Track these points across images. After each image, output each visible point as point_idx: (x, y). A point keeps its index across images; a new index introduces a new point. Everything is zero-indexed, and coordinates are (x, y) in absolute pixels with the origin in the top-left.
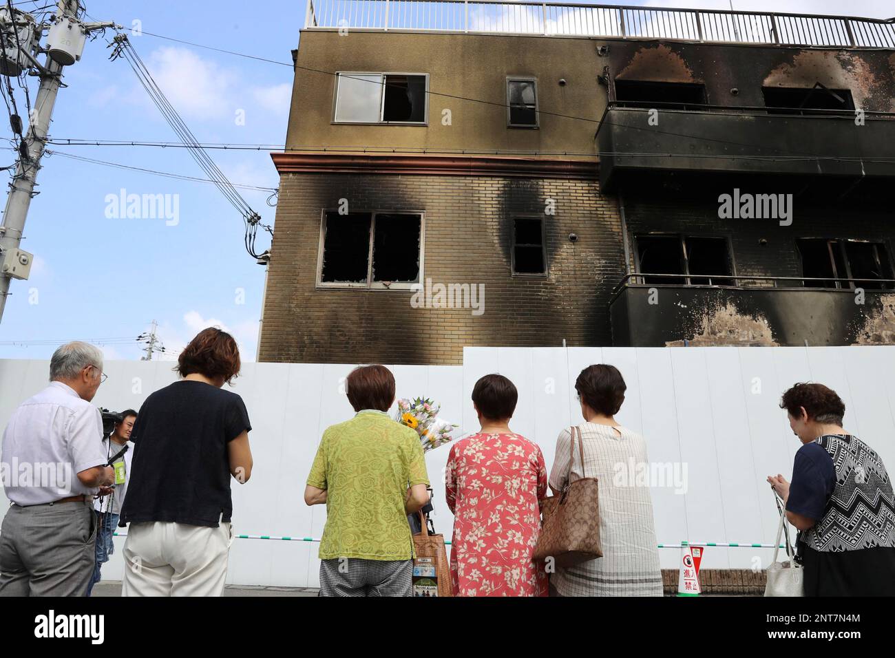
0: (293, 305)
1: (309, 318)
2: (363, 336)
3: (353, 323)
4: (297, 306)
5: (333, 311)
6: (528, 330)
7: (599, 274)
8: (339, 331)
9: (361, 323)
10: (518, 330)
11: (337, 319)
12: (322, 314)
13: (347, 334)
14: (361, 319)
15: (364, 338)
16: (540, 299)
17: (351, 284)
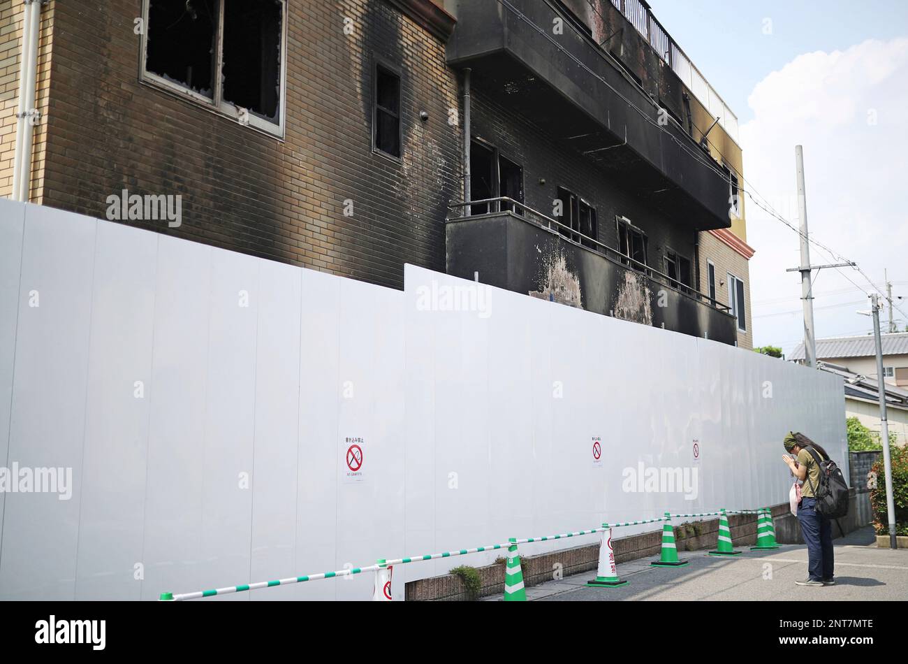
0: (102, 103)
1: (130, 140)
2: (212, 198)
3: (197, 170)
4: (109, 107)
5: (167, 137)
6: (384, 239)
7: (440, 177)
8: (177, 179)
9: (208, 173)
10: (375, 236)
11: (174, 155)
12: (150, 137)
13: (189, 188)
14: (207, 166)
15: (212, 203)
16: (394, 195)
17: (190, 92)
